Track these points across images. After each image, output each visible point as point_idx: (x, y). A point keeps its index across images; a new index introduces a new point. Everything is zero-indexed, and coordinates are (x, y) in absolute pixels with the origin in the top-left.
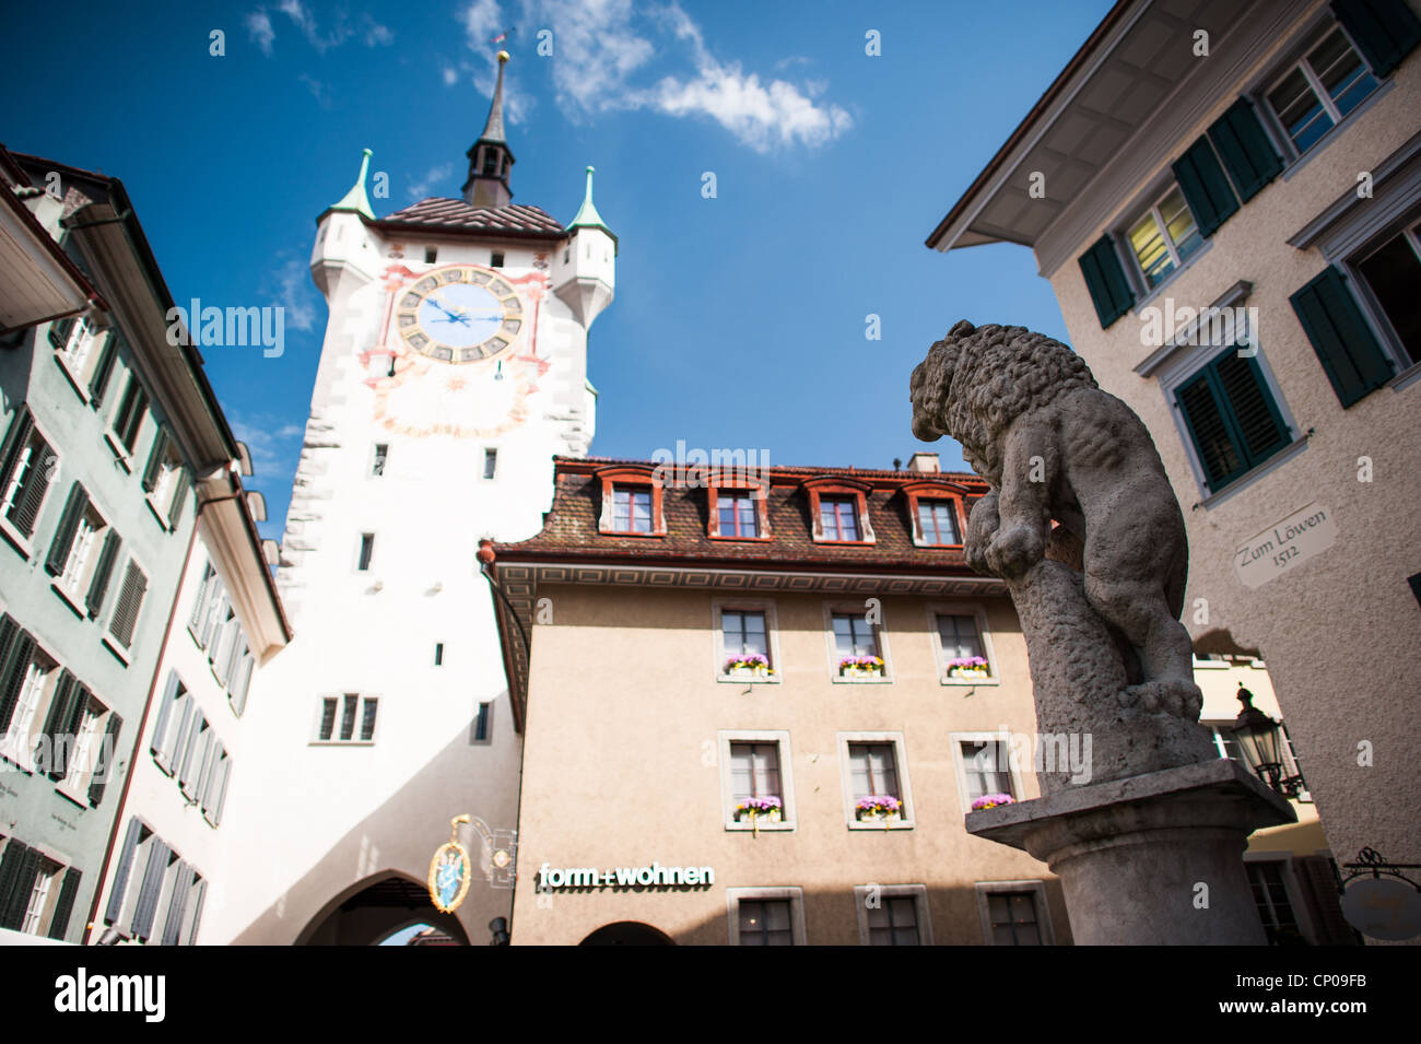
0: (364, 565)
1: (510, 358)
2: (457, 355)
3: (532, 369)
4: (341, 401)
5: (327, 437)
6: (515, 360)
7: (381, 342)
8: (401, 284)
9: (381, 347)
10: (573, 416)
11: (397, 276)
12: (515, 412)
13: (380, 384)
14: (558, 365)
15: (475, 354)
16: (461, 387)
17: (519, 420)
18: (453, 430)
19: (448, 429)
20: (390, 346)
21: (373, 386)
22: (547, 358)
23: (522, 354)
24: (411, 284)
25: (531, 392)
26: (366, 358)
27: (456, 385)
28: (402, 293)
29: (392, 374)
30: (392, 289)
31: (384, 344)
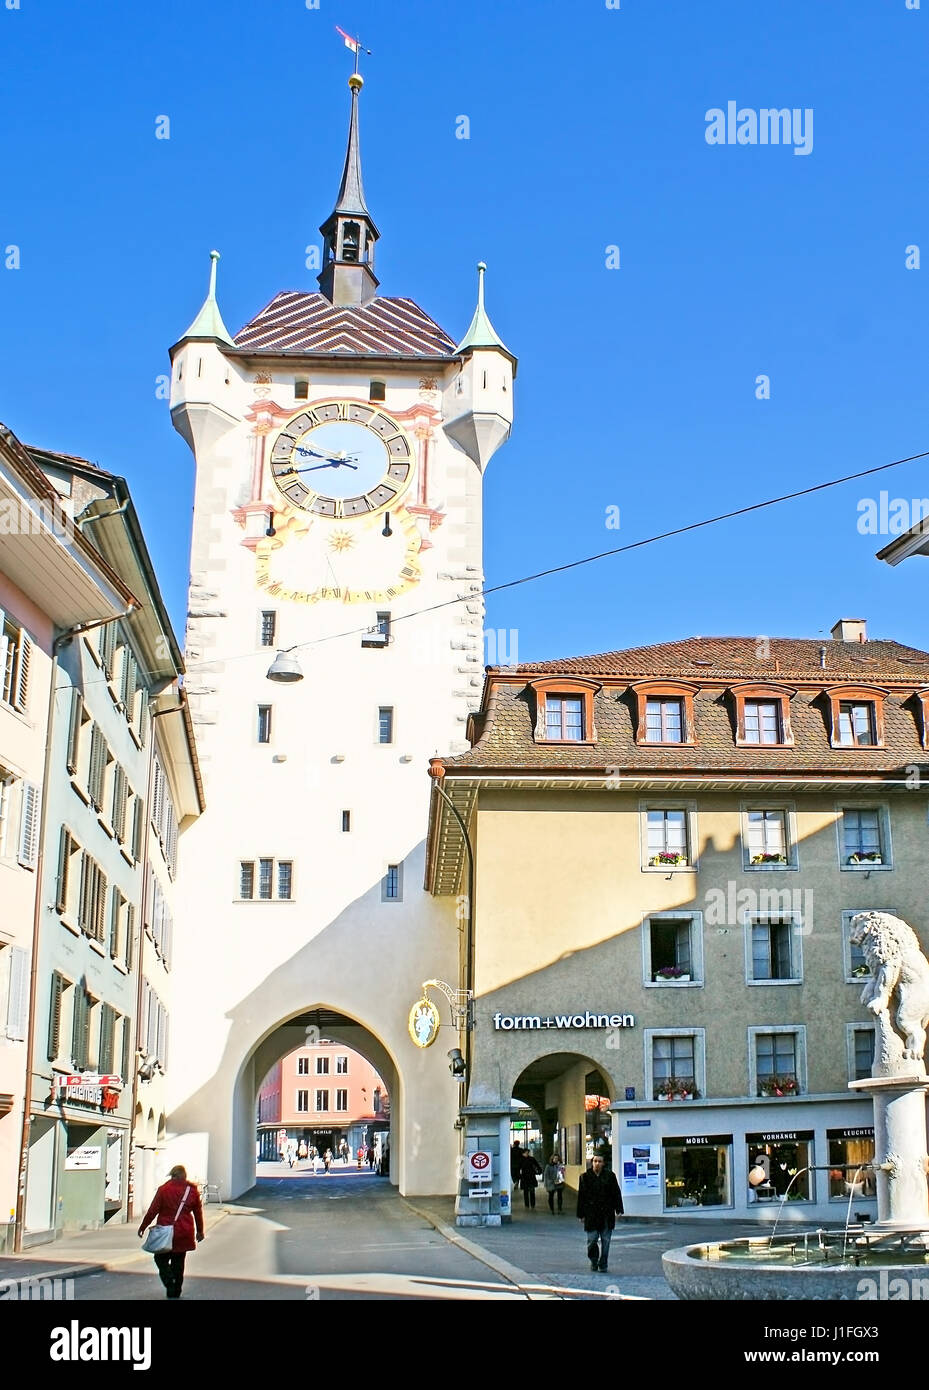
0: (264, 738)
1: (400, 508)
2: (342, 508)
3: (424, 524)
4: (220, 565)
5: (211, 606)
6: (404, 512)
7: (256, 496)
8: (271, 425)
9: (256, 502)
10: (470, 574)
11: (264, 415)
12: (407, 571)
13: (260, 545)
14: (453, 516)
15: (361, 505)
16: (347, 545)
17: (412, 580)
18: (343, 593)
19: (337, 593)
20: (266, 500)
21: (253, 547)
22: (440, 508)
23: (412, 504)
24: (282, 423)
25: (422, 548)
26: (241, 515)
27: (342, 543)
28: (272, 436)
29: (271, 532)
30: (261, 433)
31: (260, 499)
